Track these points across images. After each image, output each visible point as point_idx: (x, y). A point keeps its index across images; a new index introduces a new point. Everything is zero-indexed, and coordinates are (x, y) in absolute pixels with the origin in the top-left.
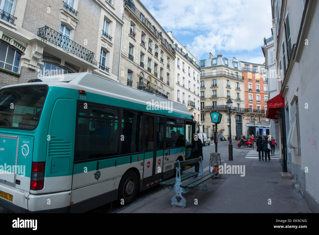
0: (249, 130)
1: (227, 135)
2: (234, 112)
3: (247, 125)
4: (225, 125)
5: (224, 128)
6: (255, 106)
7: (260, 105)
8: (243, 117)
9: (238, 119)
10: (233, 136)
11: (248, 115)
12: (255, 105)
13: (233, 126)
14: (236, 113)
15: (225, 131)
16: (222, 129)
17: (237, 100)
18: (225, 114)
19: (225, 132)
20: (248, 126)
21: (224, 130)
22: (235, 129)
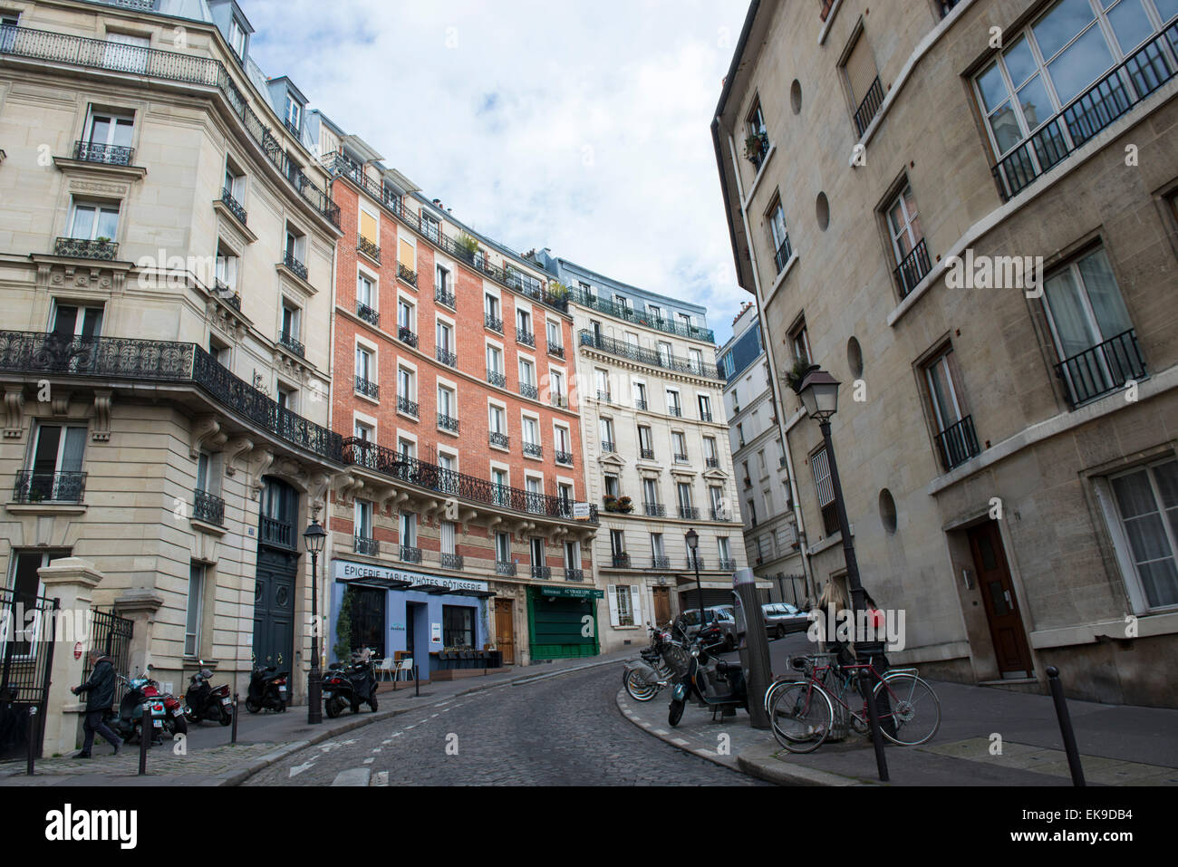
0: (346, 608)
1: (178, 665)
2: (260, 446)
3: (333, 570)
4: (174, 552)
5: (161, 581)
6: (386, 432)
7: (416, 432)
8: (310, 503)
9: (275, 515)
10: (231, 667)
11: (347, 490)
12: (386, 424)
13: (236, 569)
14: (270, 458)
15: (163, 614)
16: (135, 594)
17: (285, 357)
18: (182, 435)
19: (159, 630)
20: (339, 581)
21: (151, 606)
22: (251, 598)
